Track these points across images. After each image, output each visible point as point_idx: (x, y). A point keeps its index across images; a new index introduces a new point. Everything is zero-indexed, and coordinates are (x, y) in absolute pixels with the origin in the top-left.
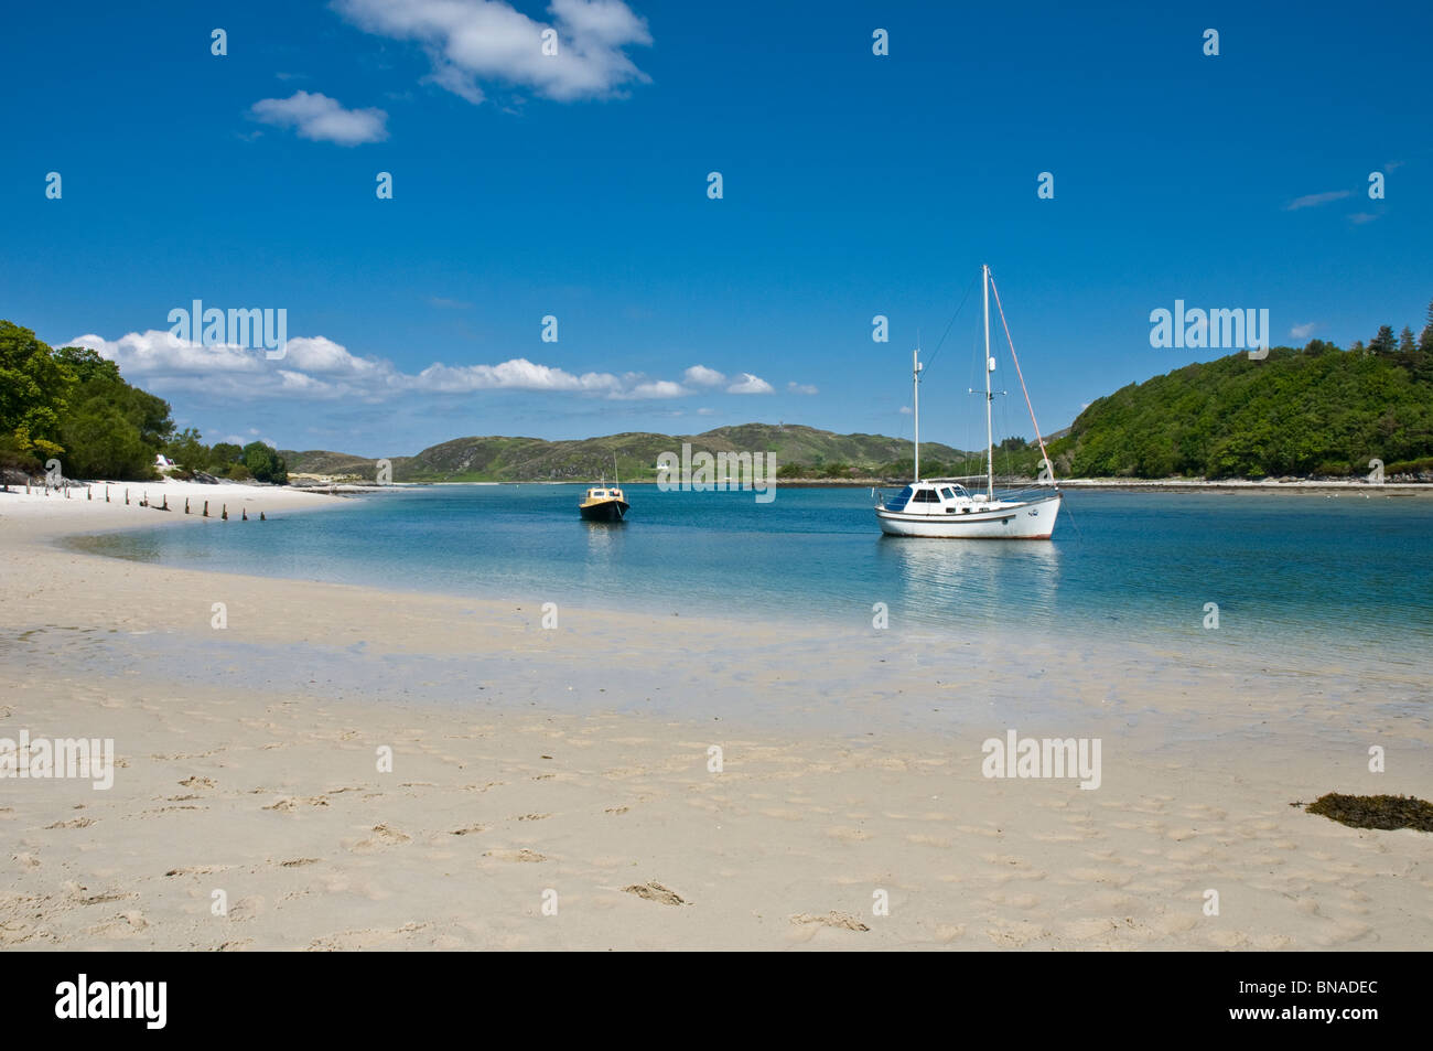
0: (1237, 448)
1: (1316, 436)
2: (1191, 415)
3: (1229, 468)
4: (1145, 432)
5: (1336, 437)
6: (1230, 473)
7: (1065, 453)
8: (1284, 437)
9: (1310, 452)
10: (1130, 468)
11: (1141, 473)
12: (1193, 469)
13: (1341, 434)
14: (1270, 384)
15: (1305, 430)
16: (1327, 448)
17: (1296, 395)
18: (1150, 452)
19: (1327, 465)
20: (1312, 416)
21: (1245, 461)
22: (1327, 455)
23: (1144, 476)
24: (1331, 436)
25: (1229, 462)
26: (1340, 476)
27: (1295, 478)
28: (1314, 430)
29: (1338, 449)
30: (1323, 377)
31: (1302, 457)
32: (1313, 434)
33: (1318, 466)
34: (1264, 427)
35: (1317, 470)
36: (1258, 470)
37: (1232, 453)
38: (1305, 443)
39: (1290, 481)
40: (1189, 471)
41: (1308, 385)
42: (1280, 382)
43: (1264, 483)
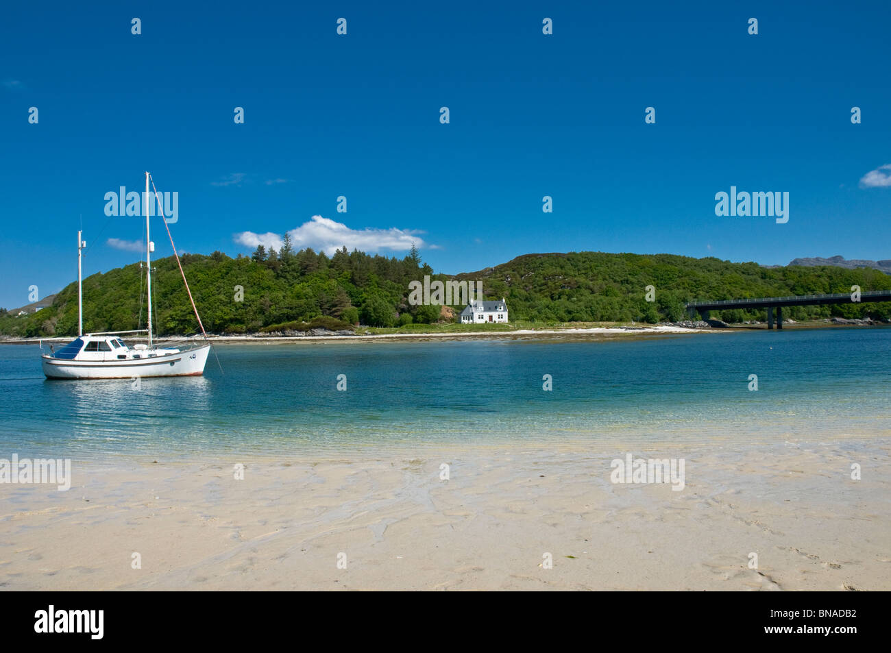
0: (176, 315)
1: (225, 309)
3: (172, 329)
4: (111, 305)
5: (237, 309)
6: (172, 332)
7: (50, 320)
8: (206, 310)
9: (222, 319)
13: (240, 308)
15: (218, 306)
16: (232, 316)
17: (212, 284)
18: (116, 319)
19: (232, 327)
20: (222, 297)
21: (182, 324)
22: (232, 321)
24: (234, 309)
25: (172, 325)
26: (240, 333)
27: (213, 335)
28: (224, 306)
29: (239, 317)
30: (227, 273)
31: (218, 322)
32: (223, 308)
33: (226, 328)
35: (226, 329)
36: (189, 330)
37: (173, 319)
38: (219, 313)
39: (211, 337)
41: (218, 278)
42: (201, 276)
43: (193, 338)
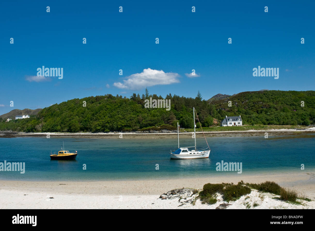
0: (101, 124)
1: (122, 121)
2: (81, 114)
3: (99, 130)
4: (68, 119)
5: (127, 121)
6: (99, 131)
7: (38, 125)
8: (114, 121)
9: (121, 125)
10: (66, 130)
11: (70, 131)
12: (86, 130)
13: (129, 121)
14: (105, 107)
15: (119, 120)
16: (126, 124)
17: (114, 110)
18: (73, 125)
19: (126, 128)
20: (120, 116)
21: (103, 127)
22: (125, 126)
23: (71, 132)
24: (126, 121)
25: (99, 128)
26: (129, 131)
27: (117, 132)
28: (121, 120)
29: (129, 125)
30: (121, 106)
31: (119, 127)
32: (121, 121)
33: (123, 129)
34: (107, 119)
35: (123, 130)
36: (107, 130)
37: (99, 126)
38: (119, 123)
39: (117, 133)
40: (85, 130)
41: (117, 107)
42: (108, 106)
43: (110, 133)
